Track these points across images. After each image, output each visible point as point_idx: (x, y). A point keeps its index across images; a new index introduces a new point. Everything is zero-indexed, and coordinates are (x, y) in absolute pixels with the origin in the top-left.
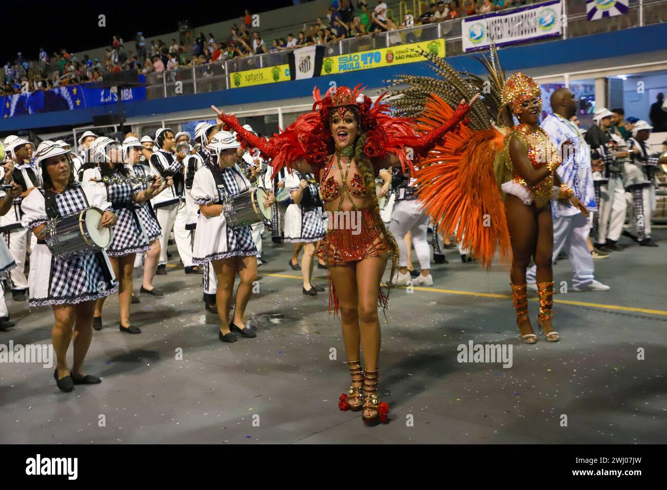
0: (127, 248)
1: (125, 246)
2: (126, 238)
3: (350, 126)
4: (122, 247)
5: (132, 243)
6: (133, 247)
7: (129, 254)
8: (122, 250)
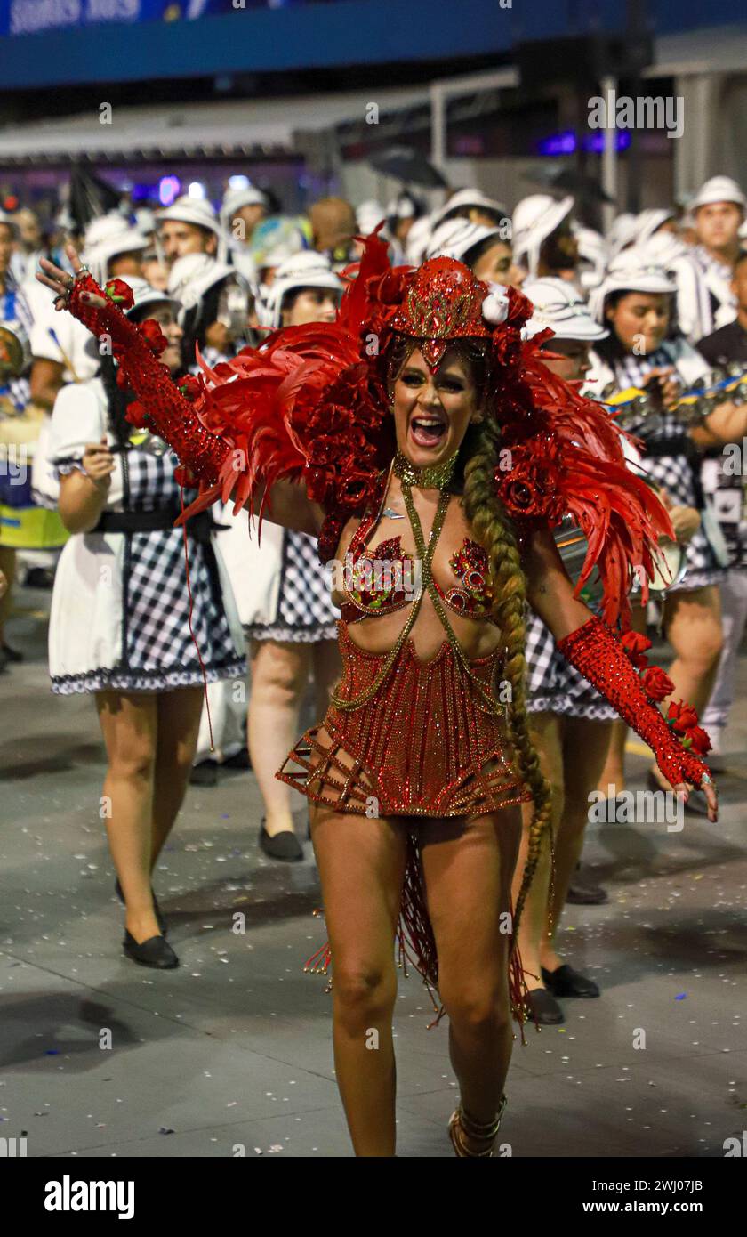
0: (175, 668)
1: (169, 658)
2: (175, 632)
3: (451, 399)
4: (159, 661)
5: (192, 651)
6: (194, 666)
7: (180, 688)
8: (160, 672)
